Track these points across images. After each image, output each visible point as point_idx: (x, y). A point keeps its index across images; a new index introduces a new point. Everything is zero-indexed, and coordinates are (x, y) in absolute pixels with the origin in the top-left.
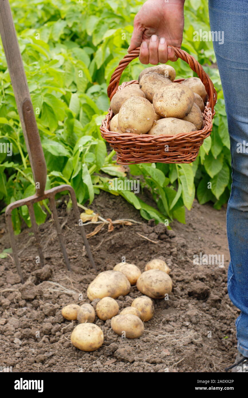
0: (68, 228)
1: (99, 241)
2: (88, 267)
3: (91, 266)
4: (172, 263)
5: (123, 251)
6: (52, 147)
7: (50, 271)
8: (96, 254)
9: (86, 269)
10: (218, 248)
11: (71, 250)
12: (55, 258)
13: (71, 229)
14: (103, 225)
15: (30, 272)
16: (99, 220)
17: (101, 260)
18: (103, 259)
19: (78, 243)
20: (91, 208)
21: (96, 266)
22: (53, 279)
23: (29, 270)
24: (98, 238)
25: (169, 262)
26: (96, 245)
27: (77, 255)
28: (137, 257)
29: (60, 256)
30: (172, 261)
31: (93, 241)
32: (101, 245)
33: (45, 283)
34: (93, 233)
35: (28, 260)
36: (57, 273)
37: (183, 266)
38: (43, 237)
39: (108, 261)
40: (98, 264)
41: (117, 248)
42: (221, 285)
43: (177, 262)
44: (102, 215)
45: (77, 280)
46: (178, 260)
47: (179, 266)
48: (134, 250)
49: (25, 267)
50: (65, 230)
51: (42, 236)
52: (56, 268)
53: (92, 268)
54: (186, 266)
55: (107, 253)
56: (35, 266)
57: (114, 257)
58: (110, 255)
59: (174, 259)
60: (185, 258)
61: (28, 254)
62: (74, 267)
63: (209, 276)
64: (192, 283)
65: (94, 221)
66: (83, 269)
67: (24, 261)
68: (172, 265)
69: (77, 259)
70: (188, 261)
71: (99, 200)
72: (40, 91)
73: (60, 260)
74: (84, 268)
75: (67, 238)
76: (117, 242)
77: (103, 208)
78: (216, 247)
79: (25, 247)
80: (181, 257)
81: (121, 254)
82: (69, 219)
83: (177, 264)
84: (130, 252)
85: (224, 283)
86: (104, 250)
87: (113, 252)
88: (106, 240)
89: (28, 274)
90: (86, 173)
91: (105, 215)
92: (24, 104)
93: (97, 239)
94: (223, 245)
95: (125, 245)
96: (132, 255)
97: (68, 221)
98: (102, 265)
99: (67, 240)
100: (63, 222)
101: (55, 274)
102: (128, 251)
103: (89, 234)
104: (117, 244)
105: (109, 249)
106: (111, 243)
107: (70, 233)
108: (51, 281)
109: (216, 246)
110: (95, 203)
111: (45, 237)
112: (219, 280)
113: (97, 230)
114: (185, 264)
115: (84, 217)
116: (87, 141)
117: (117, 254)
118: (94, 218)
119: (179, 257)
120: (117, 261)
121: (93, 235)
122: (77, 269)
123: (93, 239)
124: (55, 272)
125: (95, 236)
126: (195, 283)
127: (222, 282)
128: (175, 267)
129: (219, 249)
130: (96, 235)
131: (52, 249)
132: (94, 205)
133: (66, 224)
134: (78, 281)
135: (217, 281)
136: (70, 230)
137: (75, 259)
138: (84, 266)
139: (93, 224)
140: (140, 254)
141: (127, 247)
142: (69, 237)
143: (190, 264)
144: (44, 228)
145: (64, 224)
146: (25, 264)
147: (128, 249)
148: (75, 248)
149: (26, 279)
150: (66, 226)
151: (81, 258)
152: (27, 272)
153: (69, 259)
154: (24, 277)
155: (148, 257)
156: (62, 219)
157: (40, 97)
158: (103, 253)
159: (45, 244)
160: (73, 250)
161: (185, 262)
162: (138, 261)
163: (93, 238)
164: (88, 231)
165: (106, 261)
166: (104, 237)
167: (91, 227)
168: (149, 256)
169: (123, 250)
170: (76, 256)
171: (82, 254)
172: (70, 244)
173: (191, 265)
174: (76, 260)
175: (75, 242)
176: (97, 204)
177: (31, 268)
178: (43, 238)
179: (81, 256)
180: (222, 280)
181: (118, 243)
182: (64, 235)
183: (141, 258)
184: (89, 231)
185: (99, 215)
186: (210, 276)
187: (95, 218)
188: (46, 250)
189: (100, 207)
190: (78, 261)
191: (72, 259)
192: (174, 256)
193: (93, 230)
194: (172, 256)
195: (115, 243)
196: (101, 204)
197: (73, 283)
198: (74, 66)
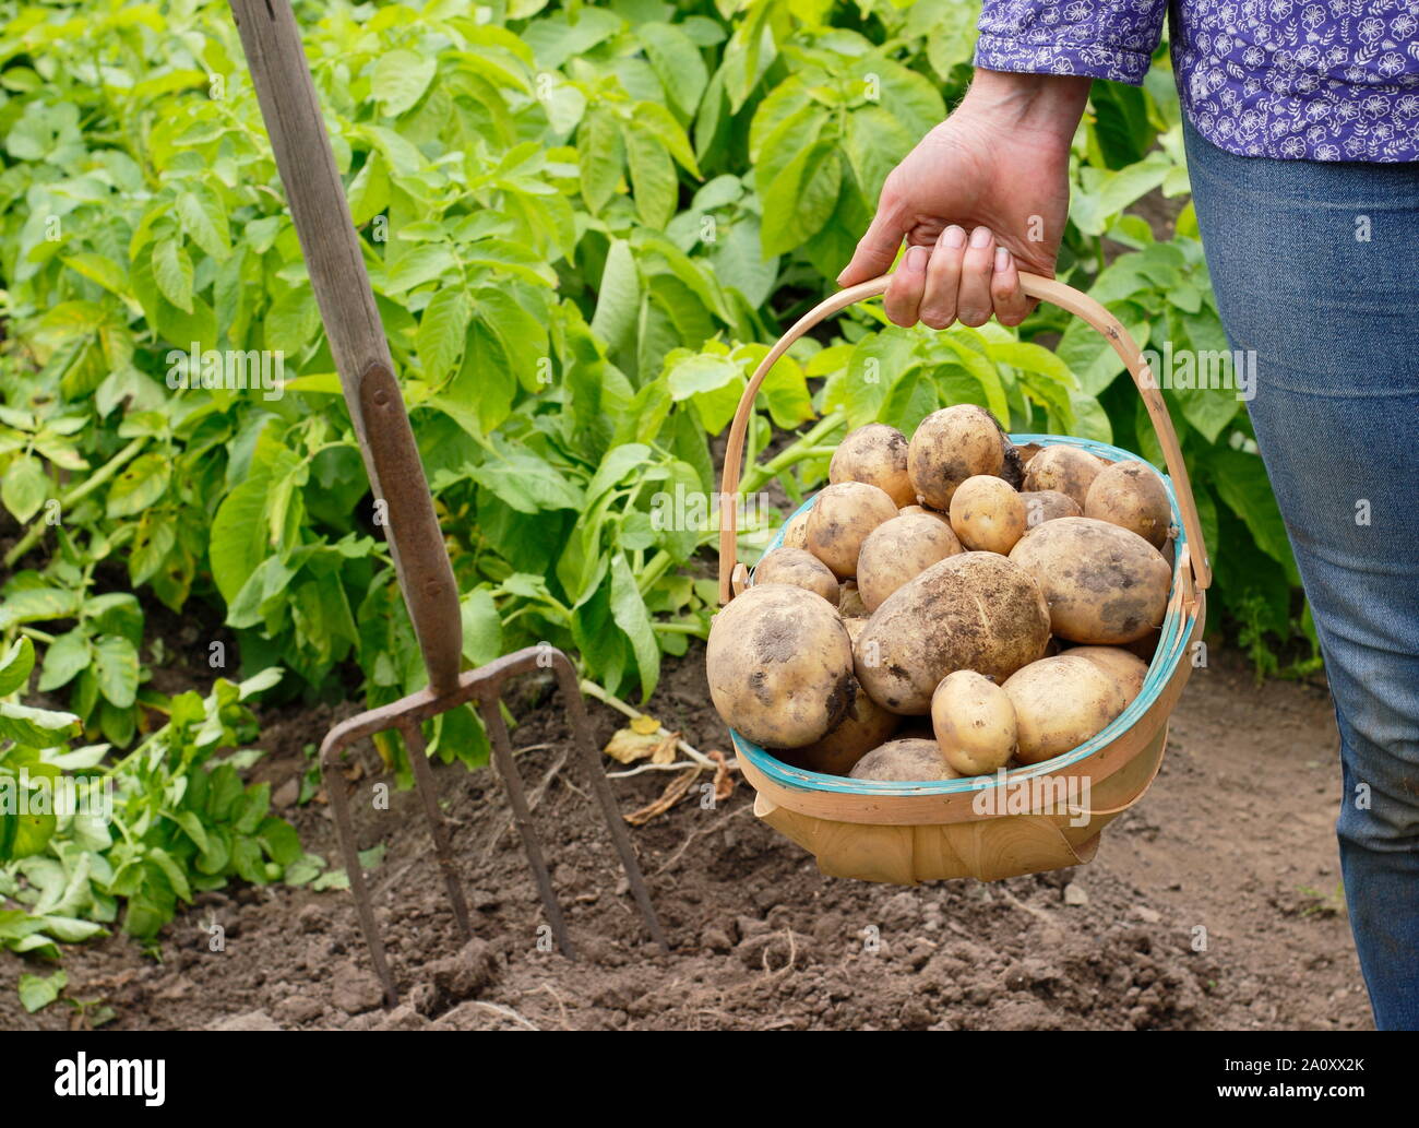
0: (569, 785)
1: (681, 836)
2: (635, 934)
3: (646, 932)
4: (941, 918)
5: (769, 869)
6: (511, 480)
7: (485, 962)
8: (667, 883)
9: (627, 942)
10: (1146, 834)
11: (574, 871)
12: (515, 902)
13: (579, 791)
14: (697, 774)
15: (420, 962)
16: (680, 755)
17: (685, 907)
18: (693, 902)
19: (603, 843)
20: (652, 710)
21: (663, 931)
22: (497, 990)
23: (418, 954)
24: (677, 821)
25: (929, 915)
26: (671, 847)
27: (598, 890)
28: (817, 894)
29: (533, 895)
30: (943, 910)
31: (661, 833)
32: (688, 850)
33: (467, 1009)
34: (660, 805)
35: (415, 913)
36: (514, 968)
37: (986, 925)
38: (478, 820)
39: (711, 911)
40: (675, 923)
41: (747, 859)
42: (1123, 999)
43: (961, 914)
44: (694, 737)
45: (587, 993)
46: (969, 904)
47: (970, 930)
48: (807, 868)
49: (405, 941)
50: (561, 791)
51: (477, 814)
52: (516, 945)
53: (649, 939)
54: (996, 924)
55: (710, 880)
56: (439, 938)
57: (736, 894)
58: (719, 885)
59: (951, 901)
60: (994, 897)
61: (425, 880)
62: (585, 934)
63: (1078, 965)
64: (999, 1002)
65: (663, 762)
66: (616, 943)
67: (402, 917)
68: (943, 926)
69: (598, 905)
70: (1008, 908)
71: (684, 679)
72: (464, 277)
73: (534, 911)
74: (623, 937)
75: (565, 823)
76: (746, 836)
77: (696, 709)
78: (1139, 831)
79: (418, 852)
80: (981, 894)
81: (762, 881)
82: (572, 749)
83: (962, 921)
84: (793, 873)
85: (1135, 991)
86: (699, 870)
87: (731, 877)
88: (705, 831)
89: (415, 969)
90: (626, 588)
91: (706, 736)
92: (364, 380)
93: (674, 827)
94: (1169, 820)
95: (775, 849)
96: (798, 887)
97: (568, 759)
98: (688, 926)
99: (566, 830)
100: (552, 762)
101: (509, 971)
102: (785, 872)
103: (646, 810)
104: (745, 847)
105: (717, 865)
106: (723, 840)
107: (575, 803)
108: (490, 998)
109: (1141, 826)
110: (670, 690)
111: (488, 819)
112: (1121, 979)
113: (673, 793)
114: (994, 920)
115: (625, 744)
116: (631, 464)
117: (744, 881)
118: (661, 748)
119: (970, 893)
120: (745, 909)
121: (658, 811)
122: (594, 943)
123: (657, 826)
124: (510, 962)
125: (667, 817)
126: (1012, 1004)
127: (1128, 987)
128: (954, 933)
129: (1151, 840)
130: (670, 811)
131: (508, 867)
132: (665, 695)
133: (563, 770)
134: (589, 998)
135: (1112, 984)
136: (575, 794)
137: (589, 903)
138: (620, 931)
139: (659, 772)
140: (828, 884)
141: (782, 857)
142: (573, 818)
143: (1012, 918)
144: (481, 784)
145: (553, 771)
146: (404, 931)
147: (786, 865)
148: (590, 864)
149: (403, 987)
150: (561, 777)
151: (611, 900)
152: (410, 960)
153: (568, 907)
154: (399, 980)
155: (857, 897)
156: (548, 752)
157: (459, 299)
158: (694, 880)
159: (485, 844)
160: (586, 869)
161: (994, 910)
162: (819, 910)
163: (658, 822)
164: (641, 798)
165: (702, 911)
166: (698, 818)
167: (653, 783)
168: (860, 891)
169: (767, 867)
170: (593, 892)
171: (615, 886)
172: (573, 847)
173: (1017, 922)
174: (592, 909)
175: (592, 841)
176: (677, 695)
177: (424, 945)
178: (479, 824)
179: (613, 894)
180: (1128, 978)
181: (749, 841)
182: (556, 814)
183: (830, 899)
184: (647, 797)
185: (681, 737)
186: (1084, 964)
187: (666, 750)
188: (488, 868)
189: (688, 704)
190: (601, 912)
191: (577, 903)
192: (954, 892)
193: (659, 792)
194: (943, 892)
195: (739, 843)
196: (693, 693)
197: (567, 1005)
198: (623, 129)
